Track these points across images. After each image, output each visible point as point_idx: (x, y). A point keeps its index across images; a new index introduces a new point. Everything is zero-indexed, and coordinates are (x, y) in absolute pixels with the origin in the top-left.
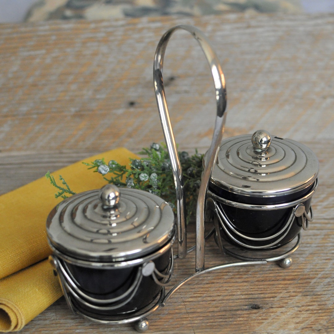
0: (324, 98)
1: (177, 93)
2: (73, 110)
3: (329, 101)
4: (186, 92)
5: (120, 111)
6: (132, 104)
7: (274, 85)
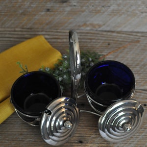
0: (142, 13)
1: (71, 6)
2: (21, 11)
3: (144, 14)
4: (75, 6)
5: (43, 13)
6: (48, 10)
7: (119, 5)
